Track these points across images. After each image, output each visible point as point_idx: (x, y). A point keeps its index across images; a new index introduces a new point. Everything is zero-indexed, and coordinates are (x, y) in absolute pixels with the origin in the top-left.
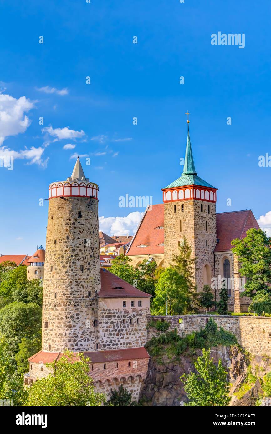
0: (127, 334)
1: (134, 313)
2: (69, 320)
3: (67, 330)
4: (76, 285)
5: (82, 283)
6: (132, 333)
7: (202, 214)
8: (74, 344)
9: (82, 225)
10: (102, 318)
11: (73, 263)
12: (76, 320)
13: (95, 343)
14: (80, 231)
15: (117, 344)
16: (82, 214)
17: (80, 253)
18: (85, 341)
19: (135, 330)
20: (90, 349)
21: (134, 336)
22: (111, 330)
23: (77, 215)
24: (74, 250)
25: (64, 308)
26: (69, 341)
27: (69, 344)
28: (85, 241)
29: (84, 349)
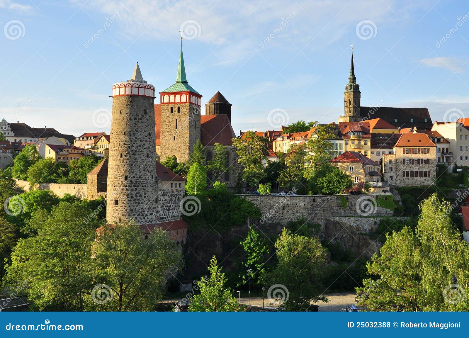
0: (173, 209)
1: (177, 193)
3: (137, 206)
4: (143, 170)
5: (148, 168)
6: (176, 208)
8: (142, 217)
9: (148, 120)
10: (160, 197)
11: (141, 151)
12: (144, 198)
13: (156, 217)
14: (146, 126)
15: (167, 217)
16: (147, 111)
17: (146, 143)
18: (150, 215)
19: (177, 206)
20: (153, 221)
21: (177, 211)
22: (165, 206)
23: (143, 112)
24: (141, 141)
25: (134, 188)
26: (139, 215)
27: (138, 217)
28: (149, 134)
29: (150, 221)
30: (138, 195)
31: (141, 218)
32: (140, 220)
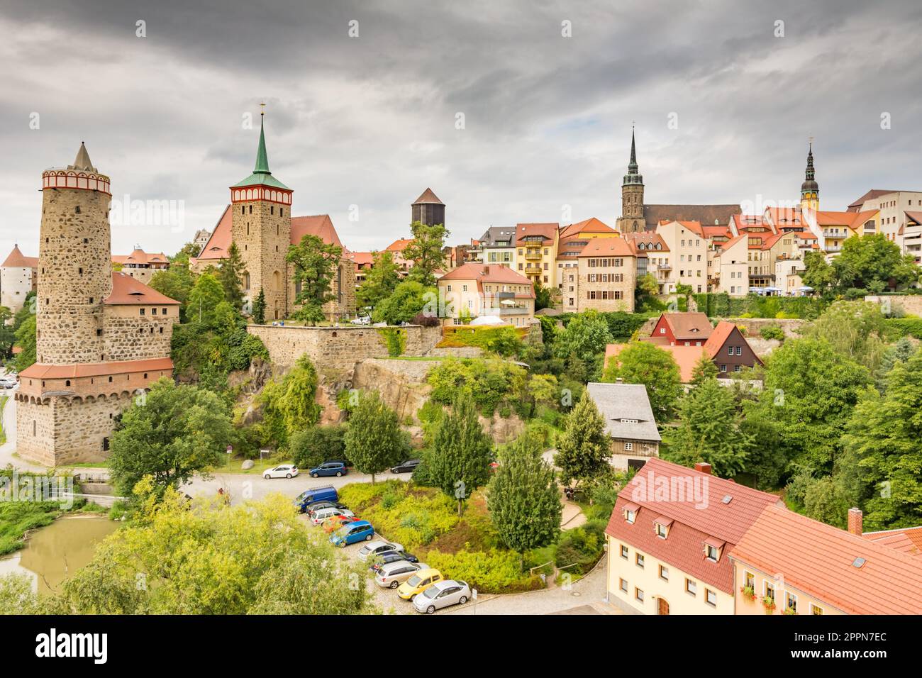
0: (145, 344)
1: (157, 322)
2: (64, 328)
3: (61, 340)
4: (72, 291)
5: (81, 288)
6: (154, 342)
7: (272, 216)
8: (70, 355)
9: (81, 221)
10: (108, 327)
11: (69, 265)
12: (73, 330)
13: (100, 354)
14: (78, 229)
15: (131, 355)
16: (81, 209)
17: (78, 254)
18: (85, 352)
19: (158, 340)
20: (92, 360)
21: (155, 347)
22: (122, 340)
23: (74, 211)
24: (69, 251)
25: (58, 316)
26: (64, 352)
27: (64, 355)
28: (86, 241)
29: (84, 360)
30: (63, 325)
31: (67, 357)
32: (67, 359)
